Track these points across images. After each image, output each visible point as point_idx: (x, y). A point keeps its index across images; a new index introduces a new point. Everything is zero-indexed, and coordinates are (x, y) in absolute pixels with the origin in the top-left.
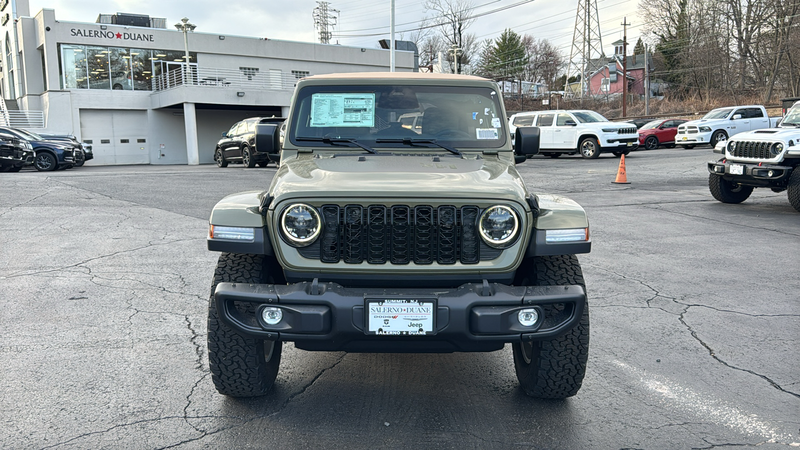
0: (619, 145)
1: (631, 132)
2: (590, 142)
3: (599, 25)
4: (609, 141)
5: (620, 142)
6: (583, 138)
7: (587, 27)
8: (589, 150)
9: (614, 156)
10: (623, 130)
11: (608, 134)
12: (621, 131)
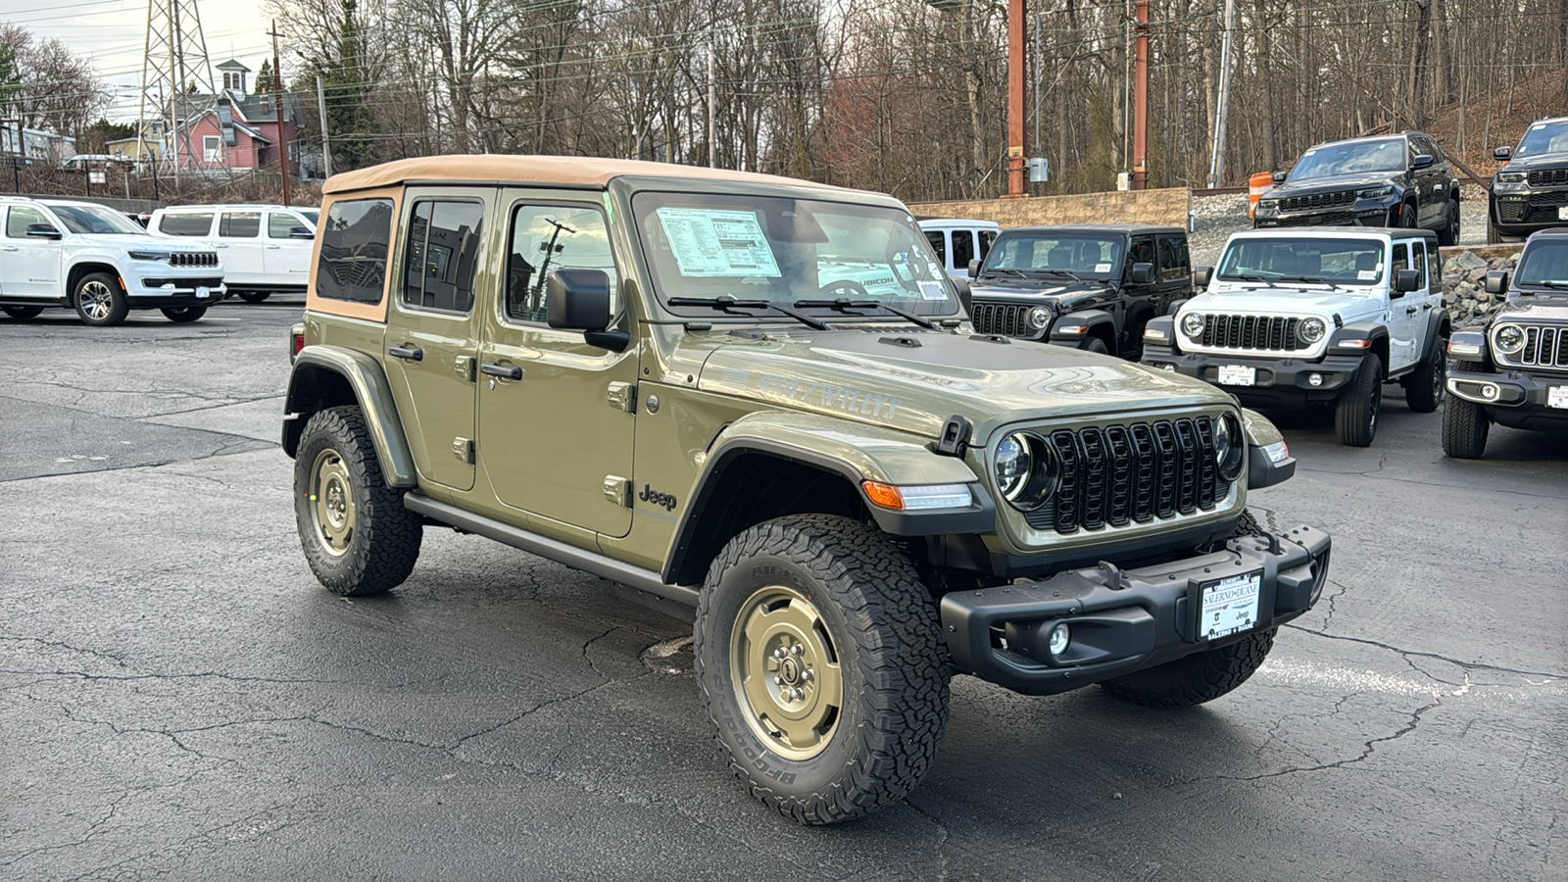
0: (175, 294)
1: (204, 263)
2: (95, 283)
3: (199, 26)
4: (149, 283)
5: (177, 287)
6: (81, 272)
7: (174, 27)
8: (99, 303)
9: (165, 319)
10: (182, 256)
11: (146, 265)
12: (177, 259)
